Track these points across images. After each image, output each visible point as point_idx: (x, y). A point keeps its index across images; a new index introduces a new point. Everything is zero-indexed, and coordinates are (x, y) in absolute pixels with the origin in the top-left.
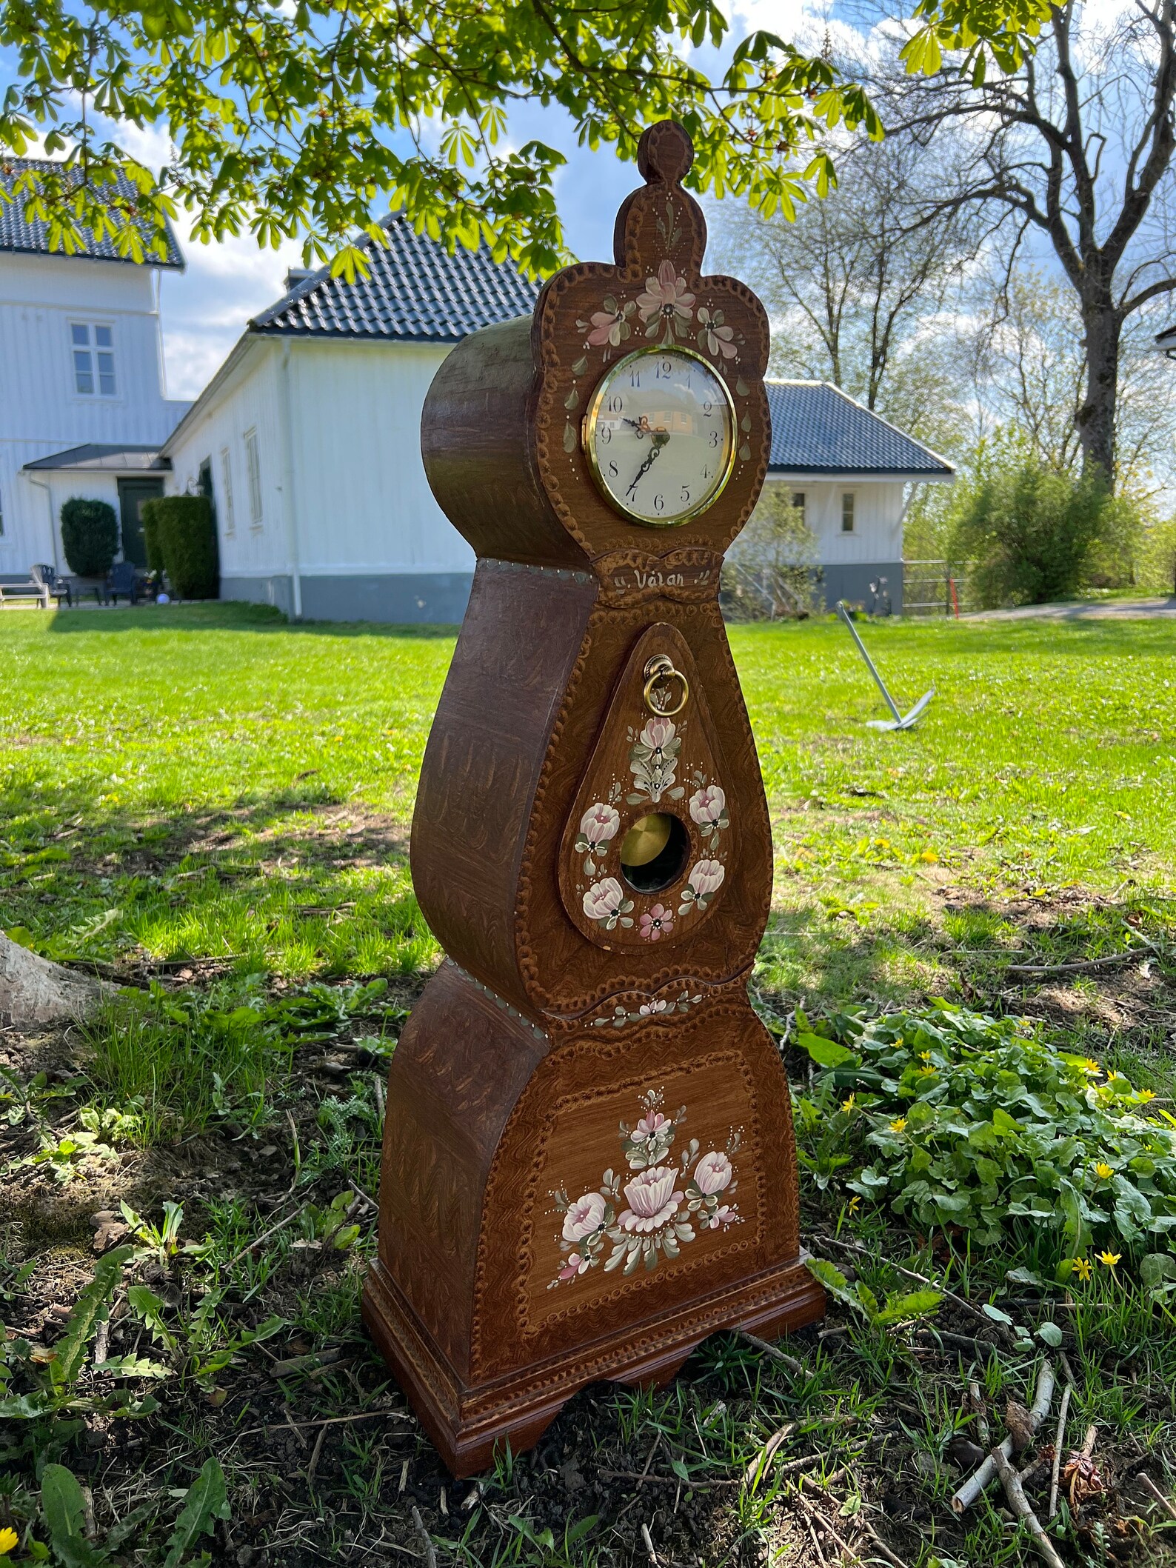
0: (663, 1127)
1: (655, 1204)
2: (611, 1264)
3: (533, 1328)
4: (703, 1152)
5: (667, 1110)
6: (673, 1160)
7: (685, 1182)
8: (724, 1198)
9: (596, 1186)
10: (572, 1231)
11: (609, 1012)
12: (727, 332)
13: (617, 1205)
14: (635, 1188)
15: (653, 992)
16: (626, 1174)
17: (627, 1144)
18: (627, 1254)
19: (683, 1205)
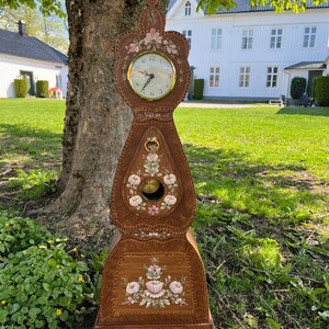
0: (159, 270)
1: (156, 291)
2: (141, 304)
3: (117, 314)
4: (172, 280)
5: (160, 265)
6: (162, 279)
7: (166, 287)
8: (180, 295)
9: (137, 280)
10: (129, 291)
11: (140, 232)
12: (174, 46)
13: (143, 288)
14: (149, 284)
15: (154, 230)
16: (146, 280)
17: (146, 271)
18: (146, 302)
19: (166, 294)
